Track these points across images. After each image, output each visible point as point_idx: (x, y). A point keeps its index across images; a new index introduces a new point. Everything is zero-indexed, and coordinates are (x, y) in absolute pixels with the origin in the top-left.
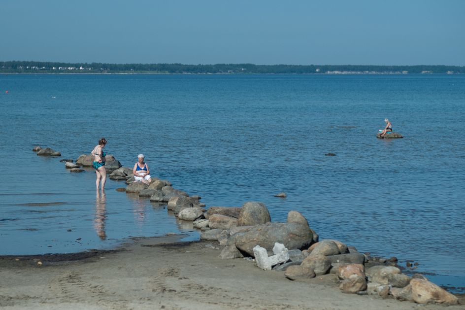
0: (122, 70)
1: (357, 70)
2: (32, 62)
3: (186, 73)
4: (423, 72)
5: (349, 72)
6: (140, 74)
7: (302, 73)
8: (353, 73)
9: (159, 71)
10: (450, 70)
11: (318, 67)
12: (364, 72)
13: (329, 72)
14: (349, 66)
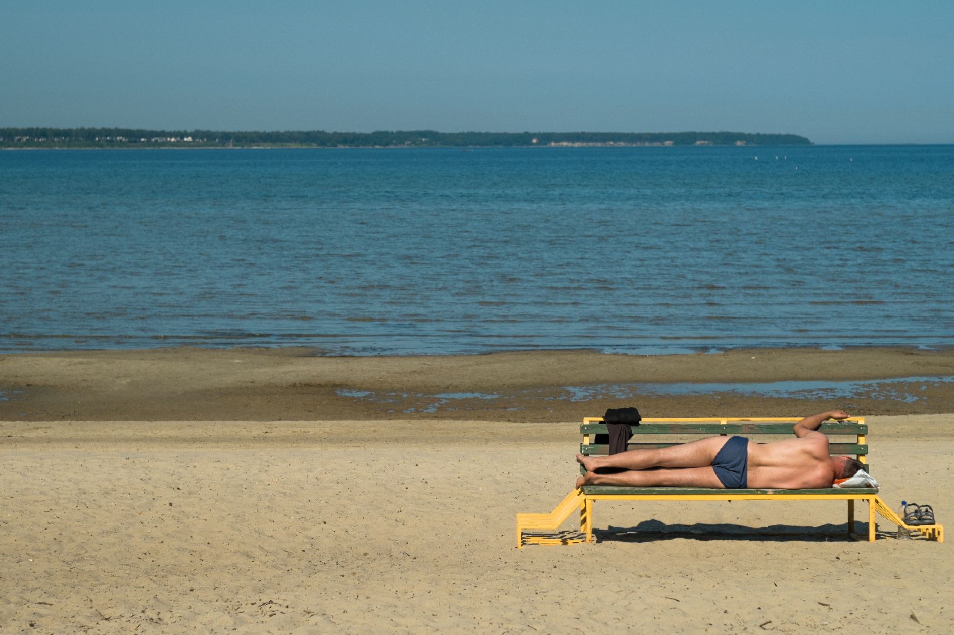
0: (254, 142)
1: (596, 141)
2: (116, 129)
3: (342, 147)
4: (698, 143)
5: (584, 144)
6: (281, 148)
7: (511, 145)
8: (591, 144)
9: (303, 144)
10: (741, 140)
11: (534, 135)
12: (607, 143)
13: (553, 144)
14: (583, 133)
